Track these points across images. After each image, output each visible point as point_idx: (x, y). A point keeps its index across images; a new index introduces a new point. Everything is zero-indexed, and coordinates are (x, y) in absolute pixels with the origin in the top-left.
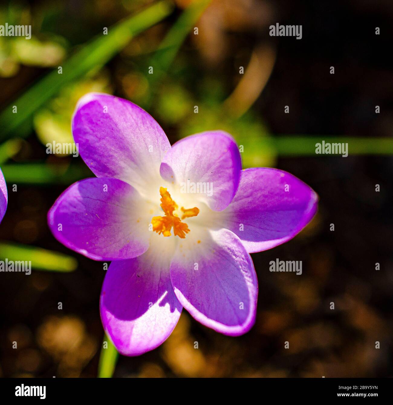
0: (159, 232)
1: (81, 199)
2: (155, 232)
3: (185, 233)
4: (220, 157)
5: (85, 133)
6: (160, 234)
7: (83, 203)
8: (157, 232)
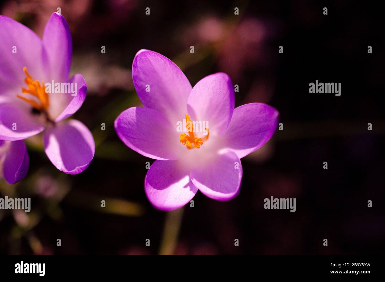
0: (184, 143)
1: (135, 121)
2: (181, 143)
3: (200, 145)
4: (224, 98)
5: (141, 80)
6: (184, 144)
7: (136, 124)
8: (183, 143)
